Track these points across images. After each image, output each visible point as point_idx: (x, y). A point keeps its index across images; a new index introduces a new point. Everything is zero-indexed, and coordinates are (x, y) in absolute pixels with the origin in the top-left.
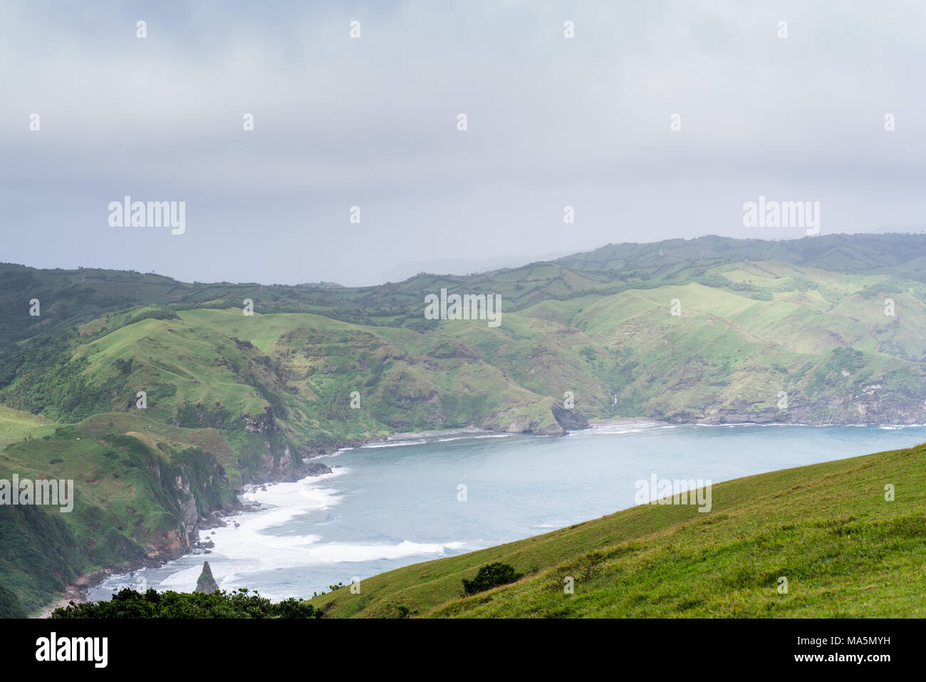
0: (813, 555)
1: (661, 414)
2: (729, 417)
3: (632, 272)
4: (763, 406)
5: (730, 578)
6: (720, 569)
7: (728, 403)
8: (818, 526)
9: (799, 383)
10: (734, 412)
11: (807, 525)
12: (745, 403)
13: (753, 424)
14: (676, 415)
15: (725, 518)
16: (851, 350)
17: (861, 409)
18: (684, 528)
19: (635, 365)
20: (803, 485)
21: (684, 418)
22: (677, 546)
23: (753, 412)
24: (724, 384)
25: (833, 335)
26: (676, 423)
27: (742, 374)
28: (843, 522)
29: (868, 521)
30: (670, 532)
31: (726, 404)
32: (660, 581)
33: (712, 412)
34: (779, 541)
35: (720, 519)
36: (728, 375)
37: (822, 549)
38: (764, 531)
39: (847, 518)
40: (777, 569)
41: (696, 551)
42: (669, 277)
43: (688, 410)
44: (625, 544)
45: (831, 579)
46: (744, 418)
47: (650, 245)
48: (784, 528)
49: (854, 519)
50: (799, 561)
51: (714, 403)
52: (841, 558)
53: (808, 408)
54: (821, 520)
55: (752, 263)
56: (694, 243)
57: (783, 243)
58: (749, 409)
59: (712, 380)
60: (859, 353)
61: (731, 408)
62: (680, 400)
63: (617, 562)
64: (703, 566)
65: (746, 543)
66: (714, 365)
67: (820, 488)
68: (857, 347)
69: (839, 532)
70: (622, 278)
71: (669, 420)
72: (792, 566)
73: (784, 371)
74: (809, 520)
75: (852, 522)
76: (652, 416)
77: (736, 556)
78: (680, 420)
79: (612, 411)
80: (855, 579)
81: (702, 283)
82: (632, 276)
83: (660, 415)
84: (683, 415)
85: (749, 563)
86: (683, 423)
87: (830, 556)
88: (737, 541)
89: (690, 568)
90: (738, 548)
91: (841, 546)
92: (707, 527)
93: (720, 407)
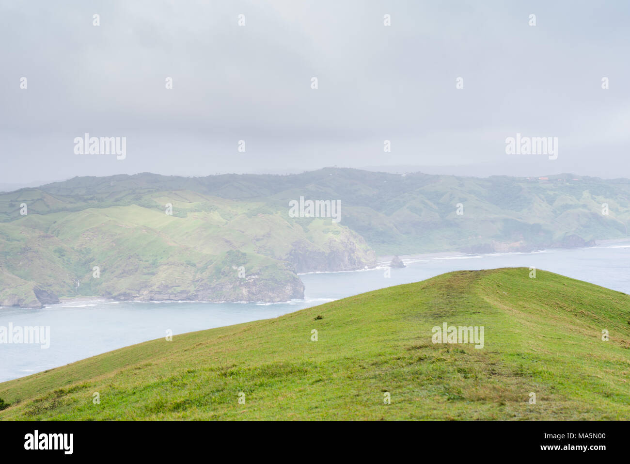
0: (207, 390)
1: (110, 294)
2: (157, 296)
3: (91, 196)
4: (179, 289)
5: (150, 406)
6: (144, 400)
7: (156, 286)
8: (212, 370)
9: (204, 273)
10: (159, 293)
11: (204, 370)
12: (167, 286)
13: (173, 301)
14: (120, 295)
15: (150, 365)
16: (239, 251)
17: (245, 291)
18: (122, 372)
19: (92, 260)
20: (204, 342)
21: (125, 297)
22: (116, 384)
23: (172, 293)
24: (153, 274)
25: (227, 241)
26: (119, 300)
27: (165, 267)
28: (228, 368)
29: (244, 367)
30: (112, 375)
31: (155, 288)
32: (104, 408)
33: (145, 293)
34: (185, 381)
35: (146, 365)
36: (156, 268)
37: (212, 386)
38: (175, 374)
39: (230, 364)
40: (182, 399)
41: (129, 387)
42: (117, 200)
43: (128, 291)
44: (80, 383)
45: (218, 406)
46: (166, 297)
47: (104, 178)
48: (189, 372)
49: (235, 366)
50: (197, 394)
51: (146, 286)
52: (225, 392)
53: (209, 291)
54: (214, 366)
55: (174, 192)
56: (135, 177)
57: (195, 179)
58: (170, 291)
59: (145, 271)
60: (244, 254)
61: (158, 290)
62: (123, 285)
63: (74, 396)
64: (133, 398)
65: (163, 382)
66: (147, 261)
67: (214, 345)
68: (243, 250)
69: (225, 375)
70: (85, 200)
71: (115, 298)
72: (193, 398)
73: (194, 265)
74: (206, 366)
75: (234, 368)
76: (103, 295)
77: (155, 390)
78: (123, 298)
79: (76, 292)
80: (234, 406)
81: (139, 205)
82: (91, 199)
83: (108, 295)
84: (125, 294)
85: (164, 396)
86: (125, 300)
87: (218, 391)
88: (156, 380)
89: (124, 399)
90: (157, 385)
91: (226, 384)
92: (138, 371)
93: (150, 289)
